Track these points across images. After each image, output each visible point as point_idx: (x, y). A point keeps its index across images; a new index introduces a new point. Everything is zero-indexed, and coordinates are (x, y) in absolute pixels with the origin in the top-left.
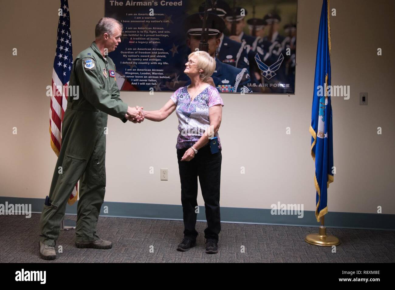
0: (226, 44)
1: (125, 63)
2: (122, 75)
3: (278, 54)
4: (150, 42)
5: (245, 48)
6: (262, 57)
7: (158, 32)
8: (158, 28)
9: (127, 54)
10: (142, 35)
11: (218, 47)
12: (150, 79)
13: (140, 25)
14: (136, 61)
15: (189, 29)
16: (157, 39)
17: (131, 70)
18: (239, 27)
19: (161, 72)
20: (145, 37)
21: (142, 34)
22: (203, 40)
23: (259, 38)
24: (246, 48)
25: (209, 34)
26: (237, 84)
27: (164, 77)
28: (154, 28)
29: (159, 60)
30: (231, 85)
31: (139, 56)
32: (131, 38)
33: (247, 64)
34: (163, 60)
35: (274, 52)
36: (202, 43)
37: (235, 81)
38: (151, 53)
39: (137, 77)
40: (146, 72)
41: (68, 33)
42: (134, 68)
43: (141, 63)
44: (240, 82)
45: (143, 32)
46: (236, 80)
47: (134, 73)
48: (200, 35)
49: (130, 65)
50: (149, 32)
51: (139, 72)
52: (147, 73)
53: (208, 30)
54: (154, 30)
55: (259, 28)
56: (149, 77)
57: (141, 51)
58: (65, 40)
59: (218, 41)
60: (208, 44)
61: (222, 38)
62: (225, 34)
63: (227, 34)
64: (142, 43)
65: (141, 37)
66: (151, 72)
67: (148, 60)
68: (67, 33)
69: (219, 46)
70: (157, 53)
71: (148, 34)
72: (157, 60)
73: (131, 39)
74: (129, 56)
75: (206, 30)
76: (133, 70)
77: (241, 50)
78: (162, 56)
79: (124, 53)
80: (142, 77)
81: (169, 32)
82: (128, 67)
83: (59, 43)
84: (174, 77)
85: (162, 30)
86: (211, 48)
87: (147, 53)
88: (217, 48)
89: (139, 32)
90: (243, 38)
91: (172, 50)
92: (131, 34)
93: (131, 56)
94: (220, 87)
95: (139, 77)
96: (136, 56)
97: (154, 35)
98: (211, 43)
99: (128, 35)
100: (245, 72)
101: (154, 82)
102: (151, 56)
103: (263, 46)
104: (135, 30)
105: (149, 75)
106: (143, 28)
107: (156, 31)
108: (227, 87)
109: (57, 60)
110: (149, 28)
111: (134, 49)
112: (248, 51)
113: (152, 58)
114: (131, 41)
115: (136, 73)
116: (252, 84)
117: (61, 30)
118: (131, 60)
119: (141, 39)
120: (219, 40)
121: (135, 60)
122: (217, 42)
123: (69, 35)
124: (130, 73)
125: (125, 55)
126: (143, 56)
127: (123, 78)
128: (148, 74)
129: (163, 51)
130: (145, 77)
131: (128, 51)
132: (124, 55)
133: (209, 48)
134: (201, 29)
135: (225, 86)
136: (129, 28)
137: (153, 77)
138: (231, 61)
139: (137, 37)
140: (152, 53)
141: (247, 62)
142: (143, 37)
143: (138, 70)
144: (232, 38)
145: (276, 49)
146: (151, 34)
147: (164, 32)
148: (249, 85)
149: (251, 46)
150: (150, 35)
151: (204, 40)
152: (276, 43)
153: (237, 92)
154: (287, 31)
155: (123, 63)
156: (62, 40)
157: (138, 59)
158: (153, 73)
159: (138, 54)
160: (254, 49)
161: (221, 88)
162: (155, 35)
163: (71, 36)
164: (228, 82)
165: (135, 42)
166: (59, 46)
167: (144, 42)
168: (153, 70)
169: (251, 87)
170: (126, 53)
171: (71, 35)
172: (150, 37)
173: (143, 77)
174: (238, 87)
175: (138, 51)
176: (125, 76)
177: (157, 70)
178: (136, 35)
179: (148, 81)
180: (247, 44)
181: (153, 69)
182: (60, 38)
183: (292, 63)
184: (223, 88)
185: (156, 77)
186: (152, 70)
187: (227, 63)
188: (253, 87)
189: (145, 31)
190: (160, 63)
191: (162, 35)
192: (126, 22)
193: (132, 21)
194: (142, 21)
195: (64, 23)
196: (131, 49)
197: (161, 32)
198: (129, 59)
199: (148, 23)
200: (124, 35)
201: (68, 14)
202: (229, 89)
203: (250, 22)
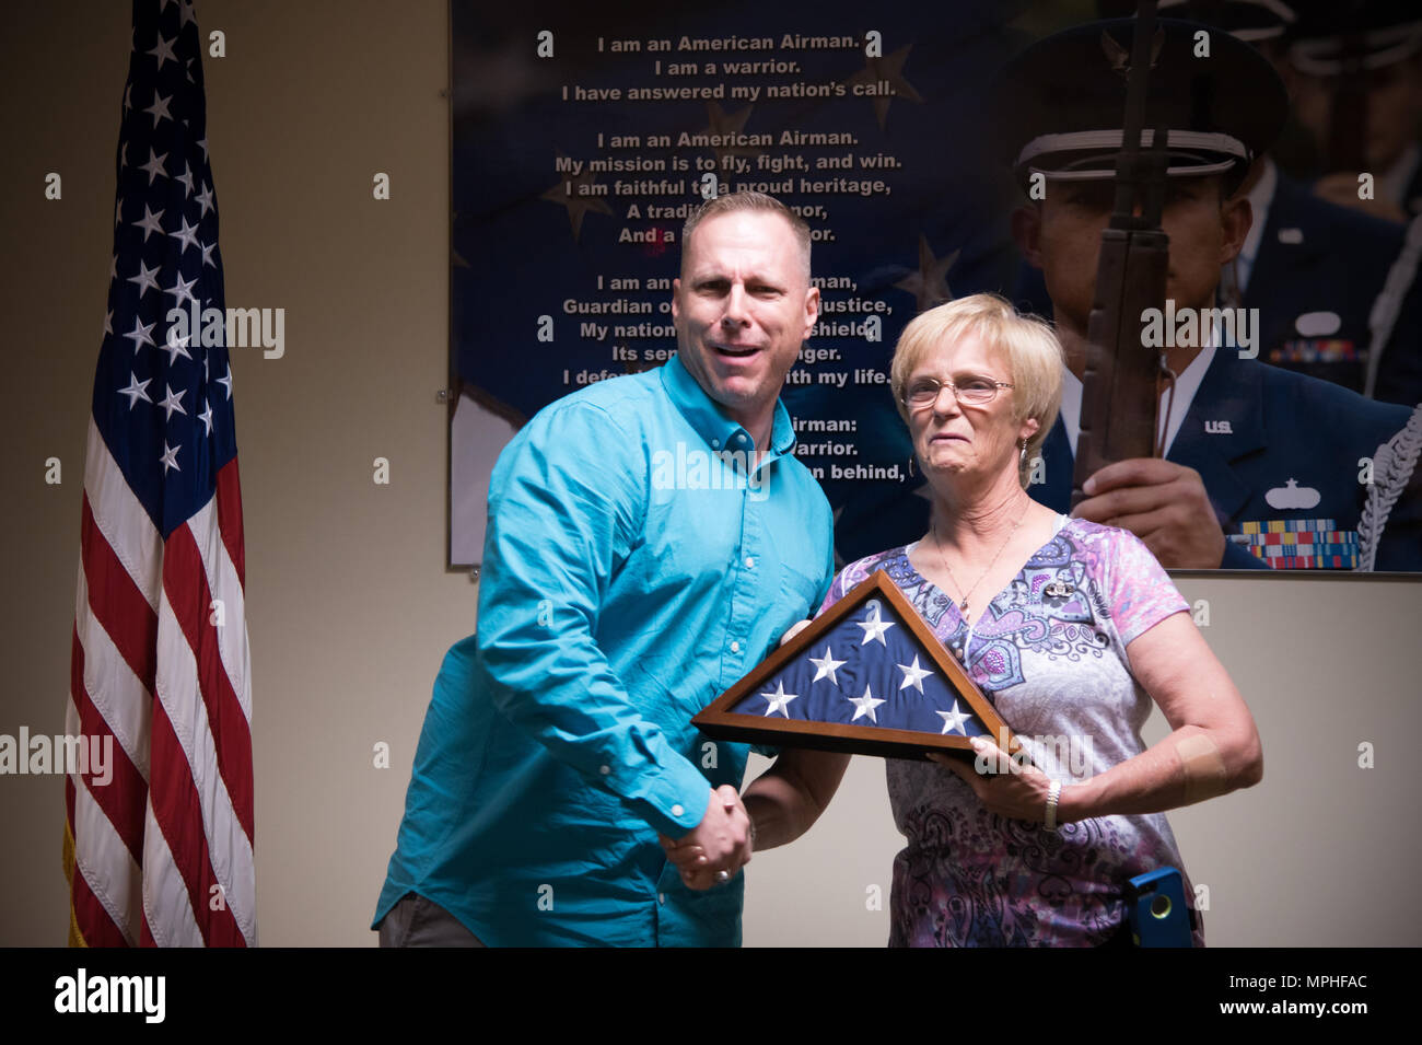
0: (1292, 236)
7: (813, 166)
8: (818, 138)
9: (607, 320)
11: (1238, 255)
13: (695, 116)
15: (1033, 139)
16: (809, 211)
19: (839, 437)
22: (1132, 212)
25: (1172, 171)
26: (1376, 515)
27: (860, 472)
28: (786, 138)
29: (822, 354)
30: (1330, 522)
32: (634, 207)
34: (853, 354)
36: (1122, 233)
37: (1365, 495)
41: (189, 174)
45: (709, 164)
46: (1369, 486)
48: (1111, 173)
50: (752, 162)
53: (1160, 139)
54: (792, 151)
58: (171, 223)
59: (1237, 217)
60: (1166, 240)
61: (1261, 196)
63: (1303, 165)
68: (183, 173)
69: (1239, 247)
71: (746, 178)
72: (811, 356)
73: (634, 212)
74: (619, 330)
75: (1147, 137)
78: (843, 330)
79: (584, 309)
81: (890, 161)
83: (129, 247)
85: (840, 150)
86: (1189, 265)
88: (1228, 262)
89: (684, 165)
91: (912, 285)
92: (628, 177)
93: (633, 331)
94: (1254, 537)
97: (789, 187)
98: (1184, 229)
99: (612, 189)
104: (654, 153)
106: (715, 140)
107: (799, 159)
108: (1305, 538)
109: (116, 361)
110: (756, 140)
111: (651, 284)
114: (635, 225)
117: (138, 156)
118: (633, 355)
120: (1245, 208)
121: (661, 355)
122: (1228, 226)
123: (198, 191)
125: (593, 325)
129: (854, 295)
131: (610, 296)
132: (584, 325)
133: (1172, 262)
134: (1112, 138)
135: (1288, 530)
136: (617, 142)
138: (1332, 352)
139: (675, 201)
144: (1338, 190)
146: (768, 176)
147: (856, 161)
151: (1137, 214)
153: (1376, 569)
155: (582, 378)
156: (151, 223)
161: (1262, 539)
162: (797, 186)
163: (214, 200)
164: (1309, 498)
165: (660, 236)
166: (128, 268)
170: (597, 308)
171: (210, 187)
174: (1383, 536)
177: (816, 425)
178: (663, 184)
182: (133, 212)
184: (1273, 539)
187: (1301, 366)
189: (725, 161)
190: (833, 375)
191: (843, 183)
192: (594, 94)
193: (634, 94)
194: (706, 93)
195: (160, 109)
196: (633, 283)
197: (835, 162)
198: (623, 351)
199: (744, 101)
200: (585, 190)
201: (187, 40)
202: (1319, 547)
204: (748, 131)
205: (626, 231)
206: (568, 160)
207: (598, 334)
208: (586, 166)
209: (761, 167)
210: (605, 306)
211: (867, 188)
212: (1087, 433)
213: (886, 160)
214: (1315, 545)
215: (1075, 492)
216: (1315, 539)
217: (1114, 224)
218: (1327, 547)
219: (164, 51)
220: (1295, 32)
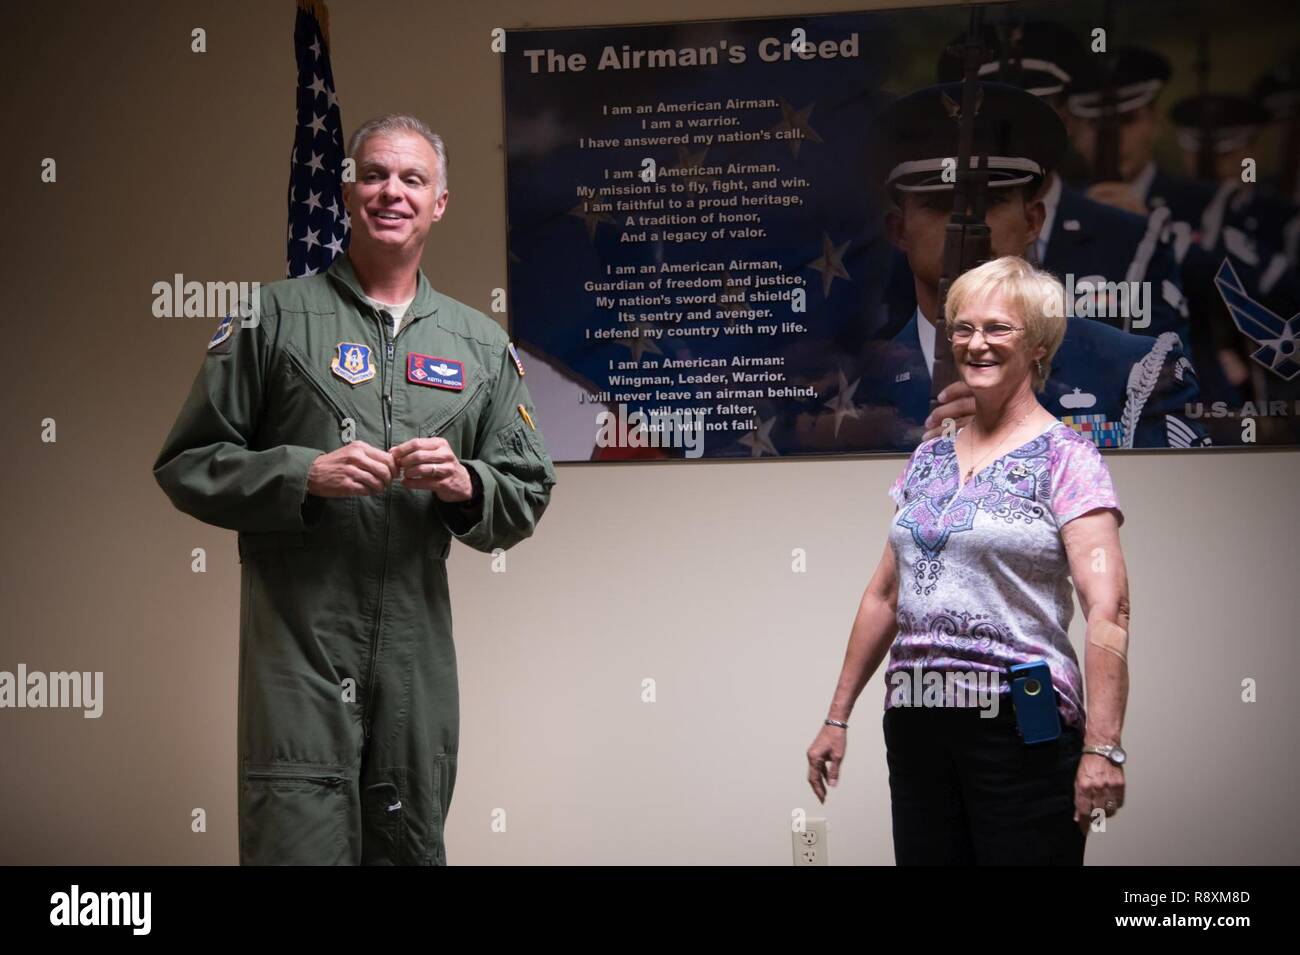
0: (1072, 225)
1: (606, 334)
2: (593, 392)
4: (715, 235)
5: (1165, 238)
6: (1251, 276)
7: (750, 187)
8: (752, 168)
9: (614, 294)
10: (678, 204)
11: (1037, 239)
12: (725, 402)
13: (670, 156)
14: (657, 324)
15: (897, 165)
16: (748, 218)
17: (634, 365)
18: (1133, 138)
19: (773, 369)
20: (696, 211)
21: (676, 196)
22: (965, 211)
23: (1232, 186)
24: (1173, 237)
25: (991, 184)
26: (1133, 410)
27: (787, 392)
28: (731, 169)
29: (760, 313)
30: (1103, 416)
31: (668, 301)
32: (630, 218)
33: (1177, 312)
34: (780, 313)
36: (959, 226)
37: (1126, 397)
38: (724, 283)
39: (663, 396)
40: (703, 371)
41: (336, 206)
42: (649, 357)
43: (680, 332)
44: (1149, 399)
45: (680, 188)
46: (1129, 391)
47: (648, 380)
48: (951, 186)
49: (629, 344)
50: (710, 186)
51: (673, 373)
52: (708, 378)
53: (983, 163)
54: (736, 177)
56: (720, 395)
57: (677, 276)
58: (325, 238)
59: (1035, 214)
60: (988, 230)
61: (1052, 198)
62: (1063, 178)
63: (1078, 178)
64: (680, 237)
65: (674, 212)
66: (729, 370)
67: (713, 314)
68: (332, 204)
69: (1039, 232)
70: (753, 282)
71: (705, 196)
72: (752, 315)
73: (630, 221)
74: (623, 302)
75: (974, 162)
76: (647, 365)
77: (1146, 250)
78: (773, 297)
79: (598, 288)
80: (687, 395)
81: (802, 182)
82: (623, 351)
83: (298, 255)
84: (834, 391)
85: (768, 176)
87: (706, 283)
88: (1029, 244)
89: (663, 189)
90: (1153, 192)
91: (819, 265)
92: (626, 198)
93: (632, 302)
95: (673, 396)
96: (657, 300)
97: (734, 201)
98: (1001, 222)
99: (615, 207)
100: (1171, 349)
101: (742, 418)
102: (725, 298)
103: (1251, 223)
105: (720, 386)
106: (683, 172)
107: (741, 183)
108: (1086, 427)
110: (711, 171)
111: (644, 270)
112: (1180, 250)
113: (730, 306)
114: (631, 230)
115: (659, 380)
116: (1208, 407)
117: (302, 195)
118: (632, 318)
119: (674, 220)
120: (1041, 208)
121: (651, 317)
122: (1030, 218)
123: (341, 216)
124: (629, 381)
125: (605, 298)
126: (688, 300)
127: (600, 405)
128: (715, 379)
129: (780, 273)
130: (700, 395)
131: (616, 278)
132: (598, 299)
135: (1075, 422)
136: (617, 175)
137: (740, 394)
139: (658, 213)
140: (731, 282)
141: (1180, 303)
142: (684, 211)
143: (667, 363)
144: (1101, 193)
146: (720, 195)
147: (779, 183)
148: (1194, 411)
149: (1196, 225)
150: (717, 203)
151: (969, 213)
153: (1134, 446)
155: (599, 334)
156: (311, 238)
157: (666, 316)
158: (738, 377)
159: (664, 290)
160: (1208, 242)
162: (739, 200)
164: (1088, 400)
165: (648, 237)
167: (689, 236)
168: (736, 361)
169: (1202, 419)
170: (607, 287)
172: (717, 210)
173: (693, 396)
174: (1138, 424)
175: (665, 276)
176: (607, 396)
177: (757, 361)
178: (649, 203)
179: (714, 411)
180: (1175, 217)
181: (736, 358)
182: (299, 232)
185: (752, 394)
186: (730, 362)
188: (1212, 418)
189: (691, 185)
190: (767, 328)
191: (771, 198)
192: (601, 144)
193: (628, 142)
194: (676, 140)
195: (316, 163)
196: (631, 269)
197: (765, 184)
198: (625, 315)
199: (703, 145)
200: (597, 208)
201: (333, 117)
202: (1096, 433)
203: (1185, 114)
204: (705, 166)
205: (625, 234)
206: (585, 188)
207: (608, 304)
208: (597, 192)
209: (715, 188)
210: (613, 285)
211: (787, 201)
212: (938, 361)
213: (799, 182)
214: (1093, 432)
215: (933, 401)
216: (1093, 429)
217: (954, 220)
218: (1102, 433)
219: (317, 124)
220: (1070, 90)
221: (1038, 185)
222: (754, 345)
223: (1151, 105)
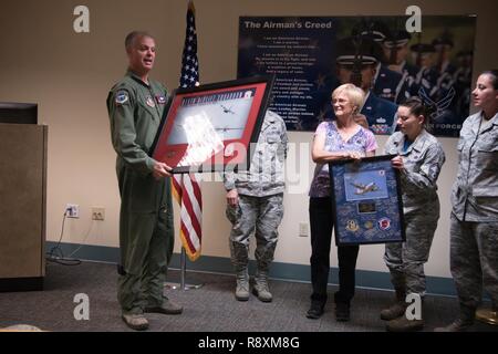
0: (383, 75)
3: (448, 88)
4: (291, 72)
5: (407, 80)
6: (428, 91)
7: (301, 60)
8: (302, 55)
10: (282, 63)
11: (374, 78)
12: (290, 115)
13: (280, 51)
15: (338, 56)
16: (299, 68)
18: (400, 54)
19: (303, 108)
20: (286, 66)
21: (281, 61)
23: (424, 68)
24: (409, 80)
25: (363, 63)
27: (307, 114)
28: (296, 55)
29: (301, 93)
31: (278, 88)
32: (269, 66)
34: (306, 93)
35: (444, 85)
40: (285, 107)
41: (194, 59)
43: (280, 97)
45: (282, 59)
48: (352, 63)
50: (290, 59)
51: (277, 107)
52: (286, 109)
54: (297, 57)
55: (425, 56)
56: (289, 113)
57: (280, 82)
58: (191, 68)
59: (374, 72)
60: (362, 75)
61: (378, 68)
62: (382, 63)
63: (385, 63)
64: (282, 72)
65: (280, 65)
66: (292, 107)
67: (289, 93)
70: (300, 85)
71: (289, 62)
72: (299, 93)
78: (305, 89)
83: (184, 72)
85: (305, 57)
86: (365, 79)
87: (288, 84)
88: (372, 79)
89: (278, 59)
90: (405, 68)
91: (317, 81)
92: (268, 61)
96: (274, 88)
97: (296, 63)
98: (365, 73)
99: (265, 63)
101: (294, 120)
102: (292, 88)
103: (429, 78)
104: (273, 57)
106: (284, 55)
107: (298, 59)
110: (291, 55)
112: (410, 83)
113: (293, 91)
114: (269, 70)
117: (186, 56)
119: (280, 67)
120: (375, 70)
122: (372, 73)
123: (195, 62)
126: (283, 88)
128: (288, 109)
129: (307, 83)
130: (284, 113)
134: (353, 57)
136: (267, 55)
137: (294, 113)
138: (389, 96)
139: (276, 66)
140: (294, 84)
141: (409, 97)
142: (283, 65)
143: (276, 104)
144: (391, 67)
145: (446, 81)
146: (293, 62)
147: (308, 60)
149: (415, 77)
150: (292, 64)
152: (446, 74)
154: (461, 59)
156: (187, 67)
157: (277, 92)
158: (294, 109)
159: (276, 85)
160: (418, 82)
161: (375, 128)
162: (298, 63)
163: (198, 64)
164: (384, 121)
165: (273, 71)
166: (183, 75)
167: (284, 72)
172: (292, 66)
175: (277, 82)
177: (299, 105)
178: (274, 63)
179: (287, 117)
180: (410, 75)
181: (294, 104)
182: (184, 66)
183: (465, 98)
184: (378, 128)
185: (297, 114)
186: (292, 105)
187: (384, 98)
189: (285, 59)
190: (302, 97)
191: (306, 63)
192: (263, 47)
193: (270, 47)
194: (282, 47)
195: (190, 48)
197: (304, 59)
199: (289, 48)
200: (261, 63)
201: (195, 37)
202: (385, 129)
203: (414, 48)
204: (289, 54)
205: (267, 70)
208: (261, 59)
211: (310, 64)
213: (314, 59)
218: (387, 129)
219: (191, 38)
220: (385, 40)
221: (375, 64)
222: (299, 101)
223: (406, 45)
